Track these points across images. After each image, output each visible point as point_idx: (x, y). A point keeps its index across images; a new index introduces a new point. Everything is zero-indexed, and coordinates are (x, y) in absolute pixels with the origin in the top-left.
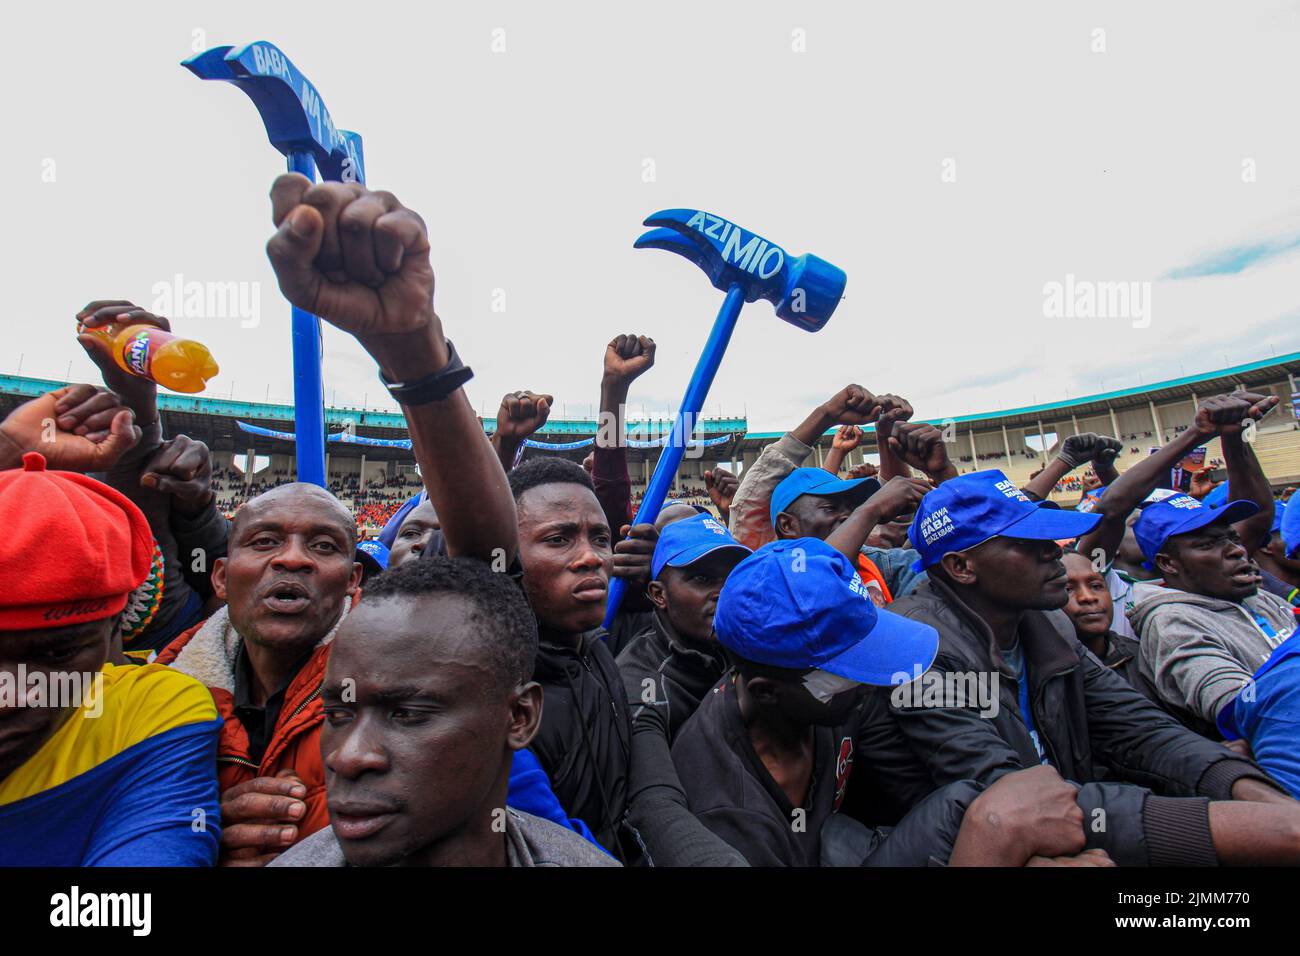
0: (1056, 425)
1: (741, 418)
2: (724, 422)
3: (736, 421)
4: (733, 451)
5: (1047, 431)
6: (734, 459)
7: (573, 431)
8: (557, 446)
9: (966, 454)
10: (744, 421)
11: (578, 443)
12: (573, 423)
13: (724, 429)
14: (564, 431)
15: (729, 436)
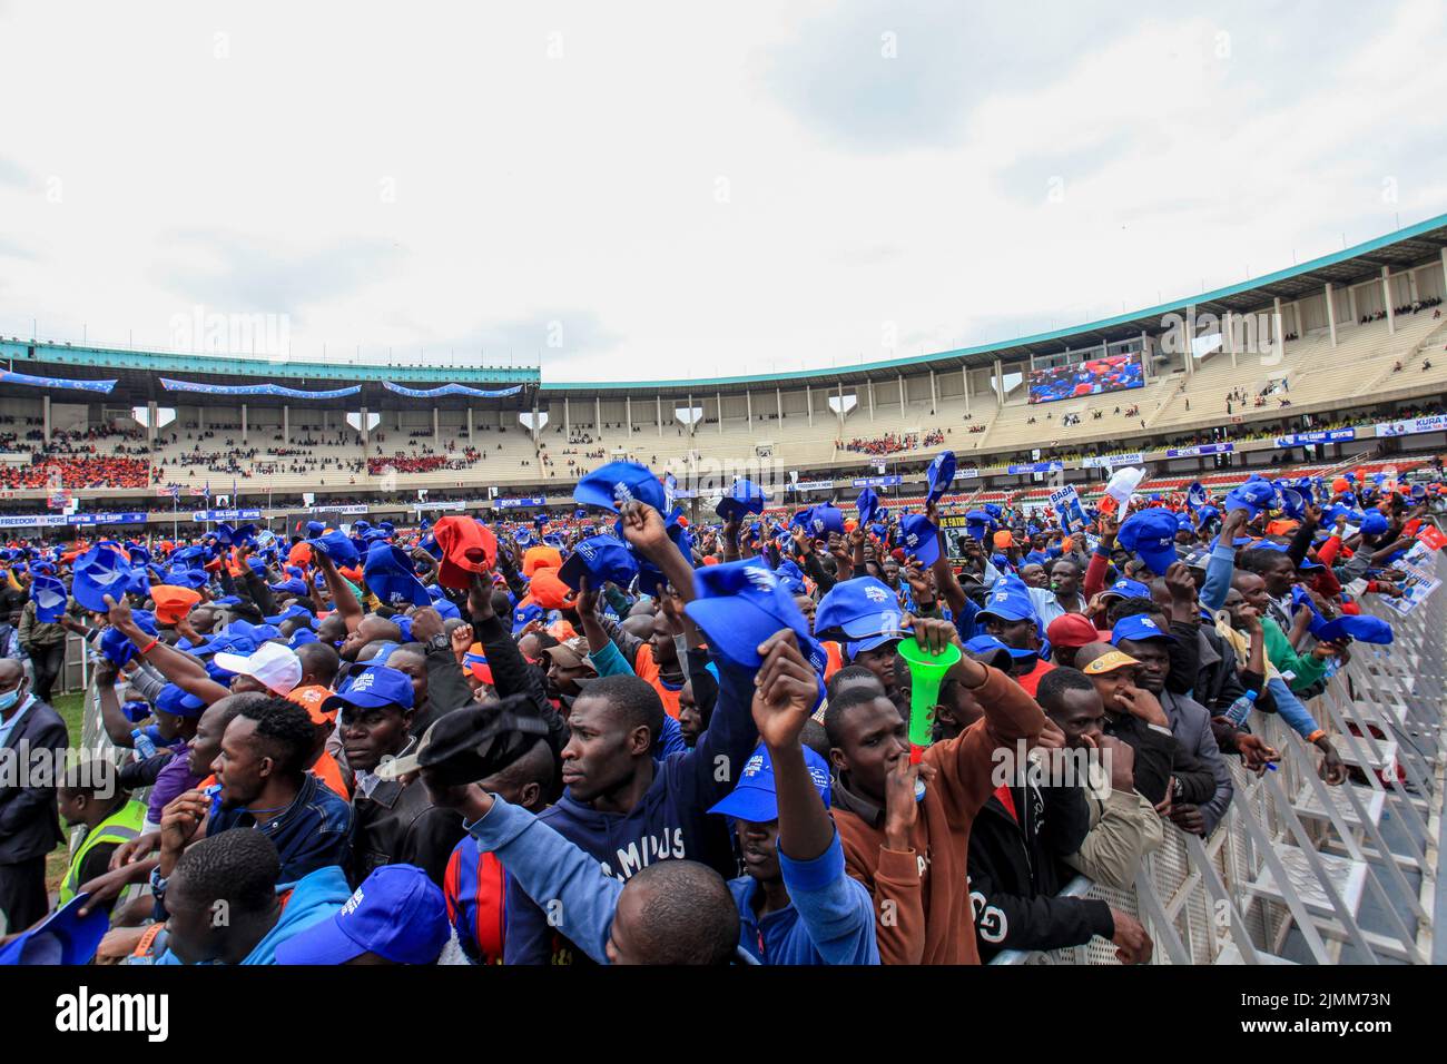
0: (857, 387)
1: (534, 367)
2: (515, 371)
3: (528, 370)
4: (532, 401)
5: (846, 393)
6: (535, 410)
7: (335, 375)
8: (314, 395)
9: (773, 412)
10: (538, 371)
11: (340, 391)
12: (335, 367)
13: (514, 379)
14: (324, 375)
15: (520, 387)
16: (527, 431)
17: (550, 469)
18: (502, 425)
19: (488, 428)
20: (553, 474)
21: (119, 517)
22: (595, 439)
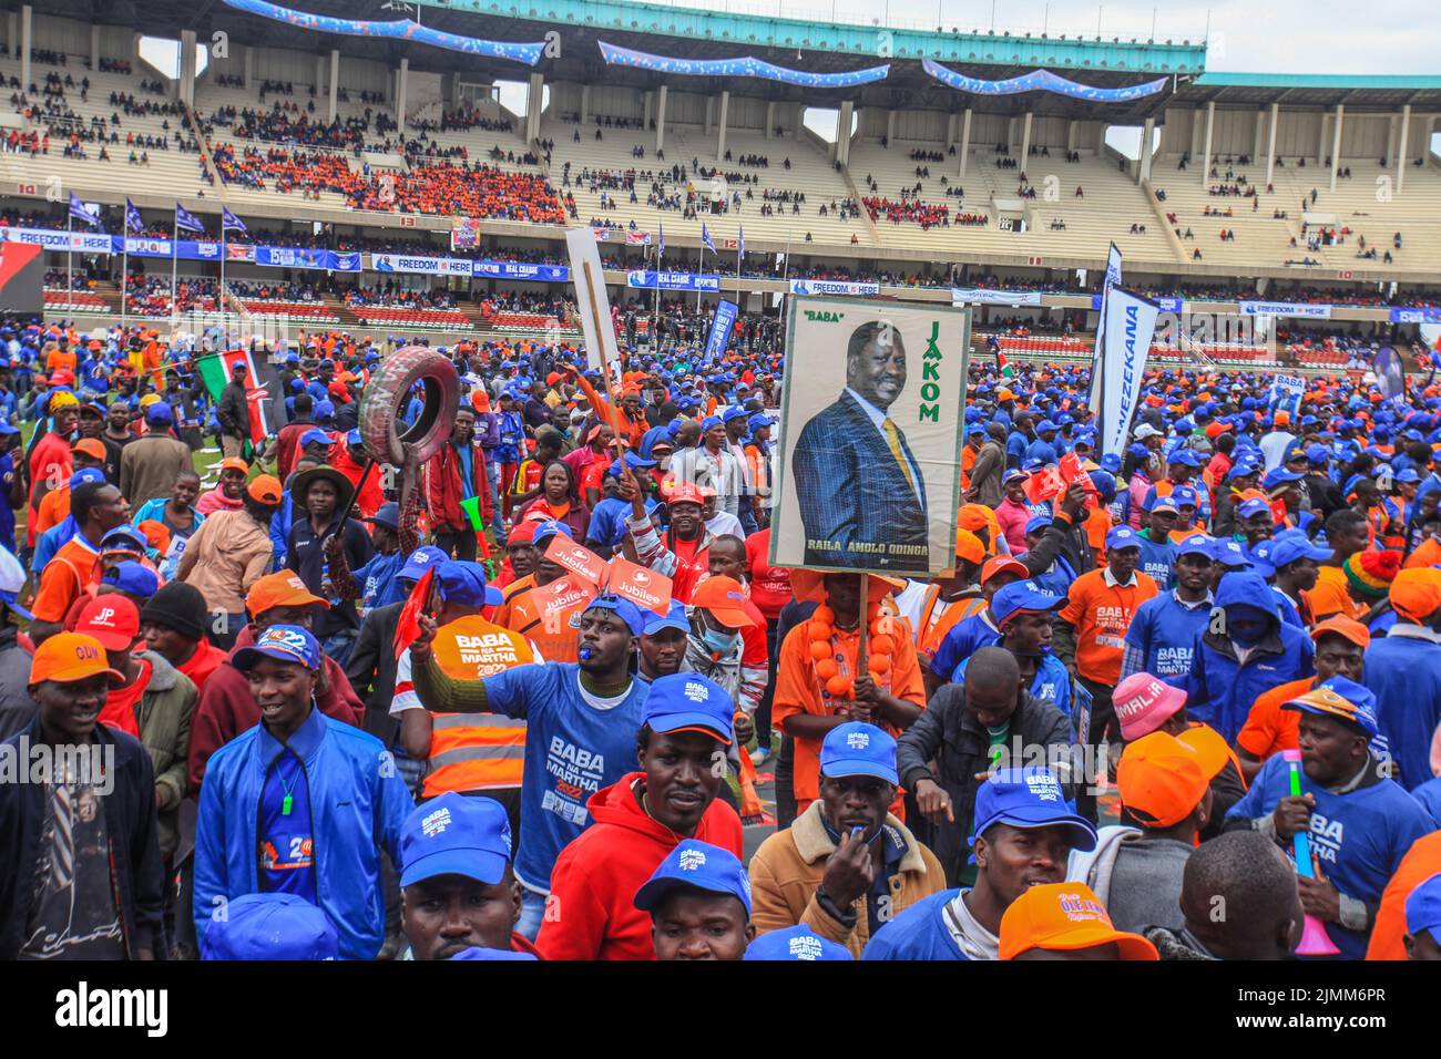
1: (1196, 42)
2: (1159, 49)
3: (1185, 48)
6: (1140, 122)
10: (1203, 49)
15: (1163, 82)
16: (1122, 164)
17: (1191, 245)
18: (1072, 149)
19: (1045, 152)
20: (1197, 254)
21: (533, 270)
22: (1260, 190)
